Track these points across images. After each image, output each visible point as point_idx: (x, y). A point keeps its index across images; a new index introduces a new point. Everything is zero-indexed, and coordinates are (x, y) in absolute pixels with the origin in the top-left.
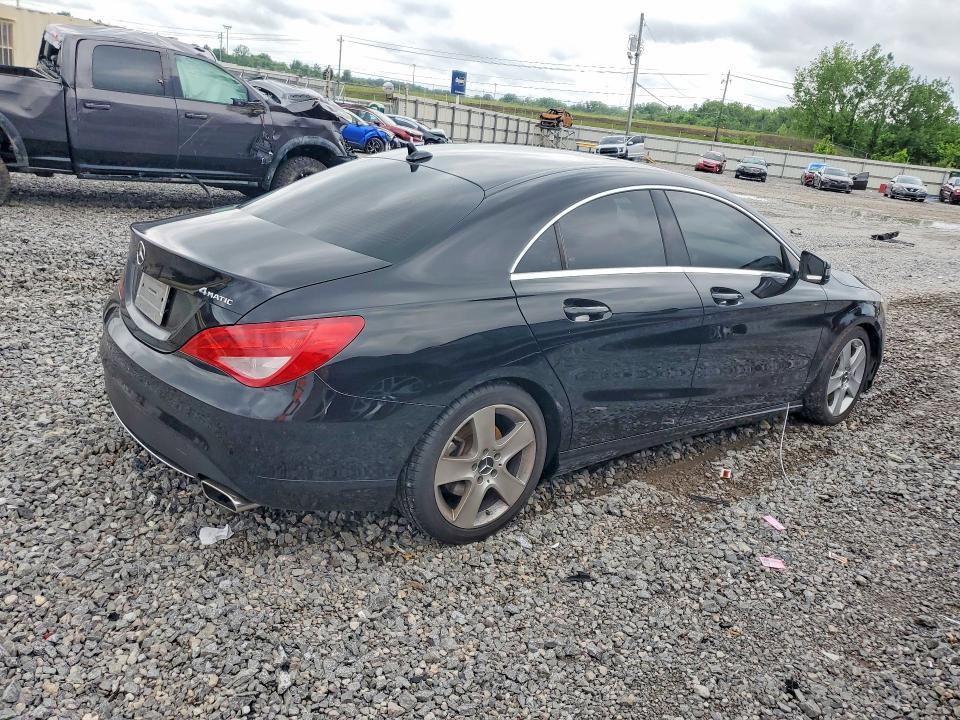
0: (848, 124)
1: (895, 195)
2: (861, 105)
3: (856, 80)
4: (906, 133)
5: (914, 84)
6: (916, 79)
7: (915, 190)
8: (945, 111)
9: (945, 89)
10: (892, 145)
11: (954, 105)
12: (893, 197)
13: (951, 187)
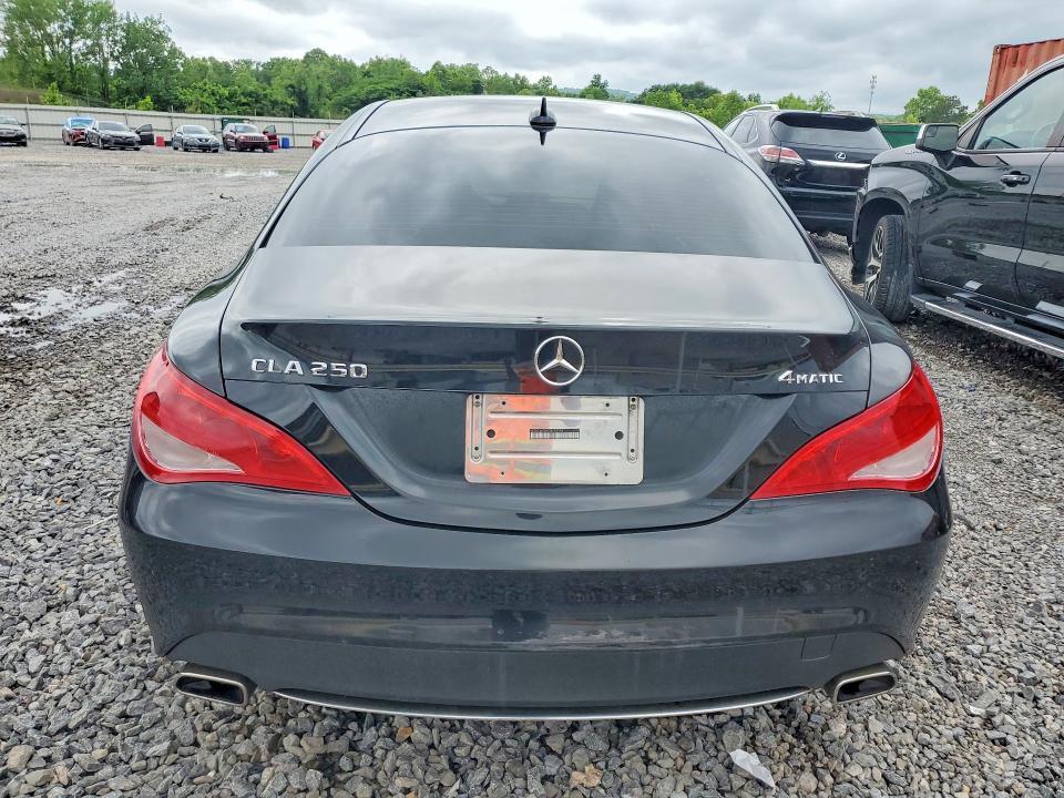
0: (69, 69)
1: (187, 148)
2: (75, 46)
3: (58, 17)
4: (137, 78)
5: (125, 21)
6: (125, 15)
7: (207, 140)
8: (170, 53)
9: (161, 27)
10: (128, 92)
11: (178, 46)
12: (186, 150)
13: (232, 134)
